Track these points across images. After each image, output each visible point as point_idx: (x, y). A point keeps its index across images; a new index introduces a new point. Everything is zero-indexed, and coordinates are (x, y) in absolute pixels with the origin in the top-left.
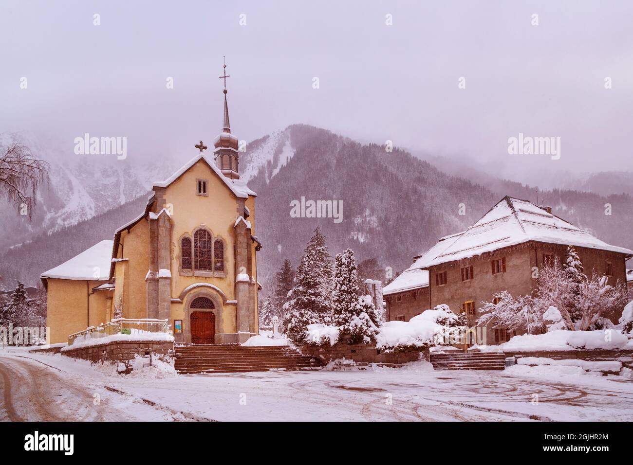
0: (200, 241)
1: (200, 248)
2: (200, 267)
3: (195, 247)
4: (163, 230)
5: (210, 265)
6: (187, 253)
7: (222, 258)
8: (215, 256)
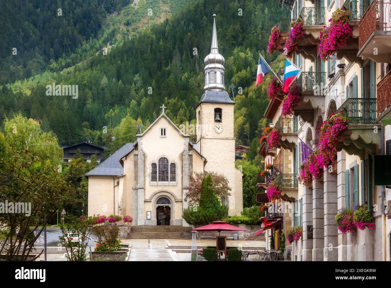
0: (162, 164)
1: (162, 168)
3: (159, 168)
4: (140, 161)
5: (168, 178)
6: (155, 172)
7: (175, 174)
8: (171, 173)
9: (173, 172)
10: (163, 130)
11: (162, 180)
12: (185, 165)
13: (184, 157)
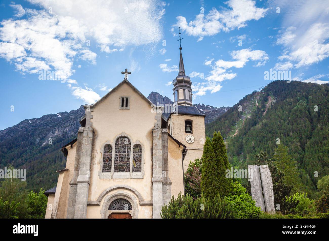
0: (120, 147)
1: (120, 153)
2: (119, 170)
3: (116, 152)
4: (86, 140)
5: (129, 168)
6: (109, 158)
7: (140, 160)
8: (134, 159)
9: (138, 159)
10: (125, 100)
11: (120, 171)
12: (156, 145)
13: (154, 135)
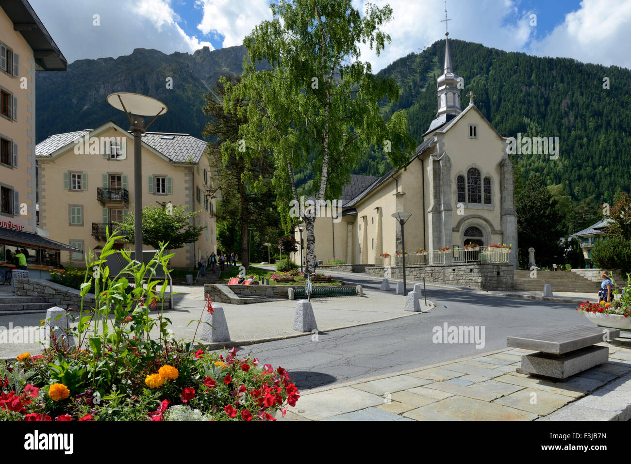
0: (472, 178)
1: (472, 184)
3: (468, 183)
5: (480, 199)
6: (462, 188)
7: (490, 193)
8: (484, 191)
9: (488, 190)
10: (473, 128)
11: (473, 201)
13: (504, 168)
